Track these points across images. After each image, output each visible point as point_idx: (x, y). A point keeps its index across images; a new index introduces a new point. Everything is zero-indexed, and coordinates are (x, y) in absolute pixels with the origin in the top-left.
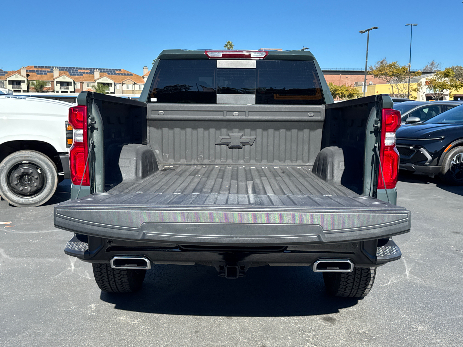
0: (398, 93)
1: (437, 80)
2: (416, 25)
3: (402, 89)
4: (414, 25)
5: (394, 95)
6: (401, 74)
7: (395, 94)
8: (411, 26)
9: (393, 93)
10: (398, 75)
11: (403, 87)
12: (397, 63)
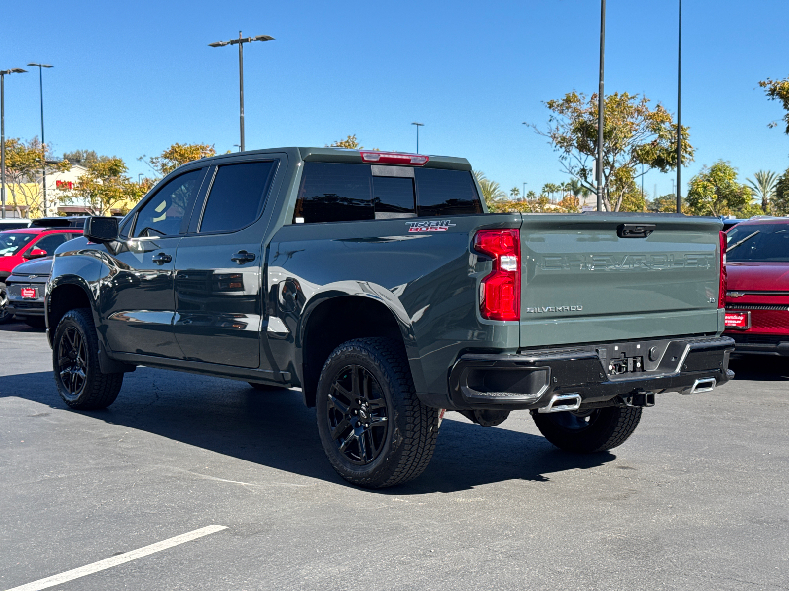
0: (26, 205)
1: (95, 180)
2: (50, 67)
3: (34, 197)
4: (45, 66)
5: (18, 209)
6: (28, 166)
7: (20, 207)
8: (39, 67)
9: (16, 204)
10: (23, 166)
11: (35, 192)
12: (19, 142)
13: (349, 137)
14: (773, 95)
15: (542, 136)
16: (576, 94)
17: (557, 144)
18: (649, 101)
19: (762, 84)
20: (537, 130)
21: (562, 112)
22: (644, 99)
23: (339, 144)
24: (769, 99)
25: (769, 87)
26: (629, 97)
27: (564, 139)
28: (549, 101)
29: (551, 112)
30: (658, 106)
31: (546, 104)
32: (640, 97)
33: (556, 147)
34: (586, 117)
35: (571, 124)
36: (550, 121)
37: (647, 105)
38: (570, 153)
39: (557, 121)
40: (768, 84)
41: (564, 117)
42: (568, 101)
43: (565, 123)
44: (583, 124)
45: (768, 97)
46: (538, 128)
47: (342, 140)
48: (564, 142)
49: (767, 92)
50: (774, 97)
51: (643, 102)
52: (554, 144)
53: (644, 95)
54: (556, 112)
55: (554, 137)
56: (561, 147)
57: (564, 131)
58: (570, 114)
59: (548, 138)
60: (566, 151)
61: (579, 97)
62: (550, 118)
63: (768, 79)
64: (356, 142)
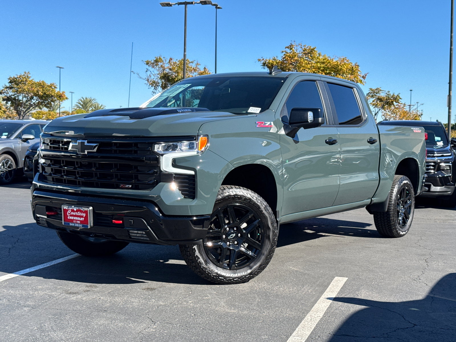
13: (25, 73)
14: (264, 66)
15: (143, 80)
16: (161, 57)
17: (150, 84)
18: (200, 65)
19: (259, 60)
20: (139, 76)
21: (153, 67)
22: (197, 63)
23: (18, 76)
24: (262, 68)
25: (262, 61)
26: (190, 61)
27: (154, 82)
28: (146, 60)
29: (147, 66)
30: (205, 68)
31: (145, 62)
32: (196, 62)
33: (149, 86)
34: (167, 71)
35: (158, 74)
36: (147, 71)
37: (199, 67)
38: (157, 90)
39: (151, 72)
40: (262, 60)
41: (154, 70)
42: (156, 61)
43: (155, 74)
44: (166, 75)
45: (262, 67)
46: (140, 75)
47: (21, 74)
48: (154, 84)
49: (262, 64)
50: (265, 67)
51: (196, 65)
52: (149, 84)
53: (197, 61)
54: (150, 67)
55: (148, 80)
56: (152, 86)
57: (154, 77)
58: (157, 68)
59: (145, 80)
60: (155, 89)
61: (163, 59)
62: (146, 70)
63: (262, 58)
64: (29, 76)
